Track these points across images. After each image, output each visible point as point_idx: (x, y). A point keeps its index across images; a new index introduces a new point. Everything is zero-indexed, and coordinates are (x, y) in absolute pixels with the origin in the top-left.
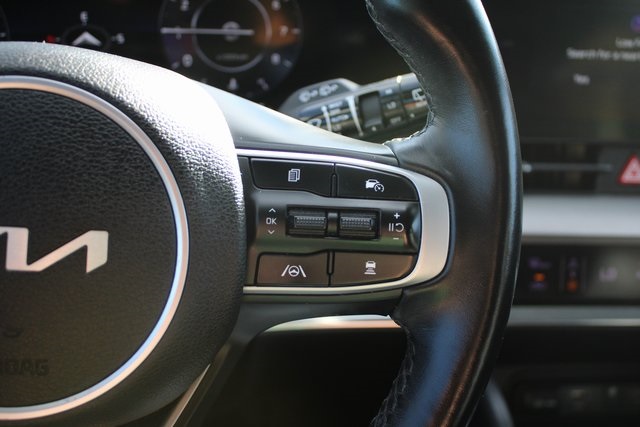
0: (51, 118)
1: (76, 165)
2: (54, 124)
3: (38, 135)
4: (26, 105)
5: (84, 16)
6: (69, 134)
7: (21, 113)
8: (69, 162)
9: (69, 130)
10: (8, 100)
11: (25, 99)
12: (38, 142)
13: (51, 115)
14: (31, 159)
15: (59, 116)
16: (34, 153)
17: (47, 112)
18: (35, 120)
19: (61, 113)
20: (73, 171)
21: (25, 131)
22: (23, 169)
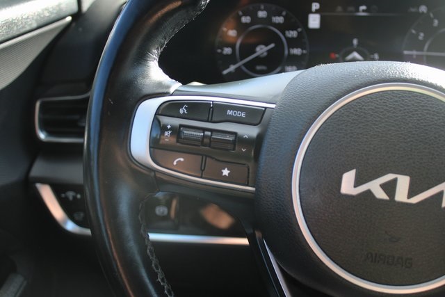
0: (425, 110)
1: (440, 140)
2: (427, 113)
3: (418, 120)
4: (410, 101)
5: (355, 42)
6: (436, 120)
7: (408, 106)
8: (435, 138)
9: (436, 118)
10: (399, 98)
11: (410, 97)
12: (418, 124)
13: (425, 108)
14: (414, 134)
15: (430, 109)
16: (416, 131)
17: (423, 106)
18: (416, 111)
19: (431, 107)
20: (438, 143)
21: (410, 117)
22: (409, 140)
